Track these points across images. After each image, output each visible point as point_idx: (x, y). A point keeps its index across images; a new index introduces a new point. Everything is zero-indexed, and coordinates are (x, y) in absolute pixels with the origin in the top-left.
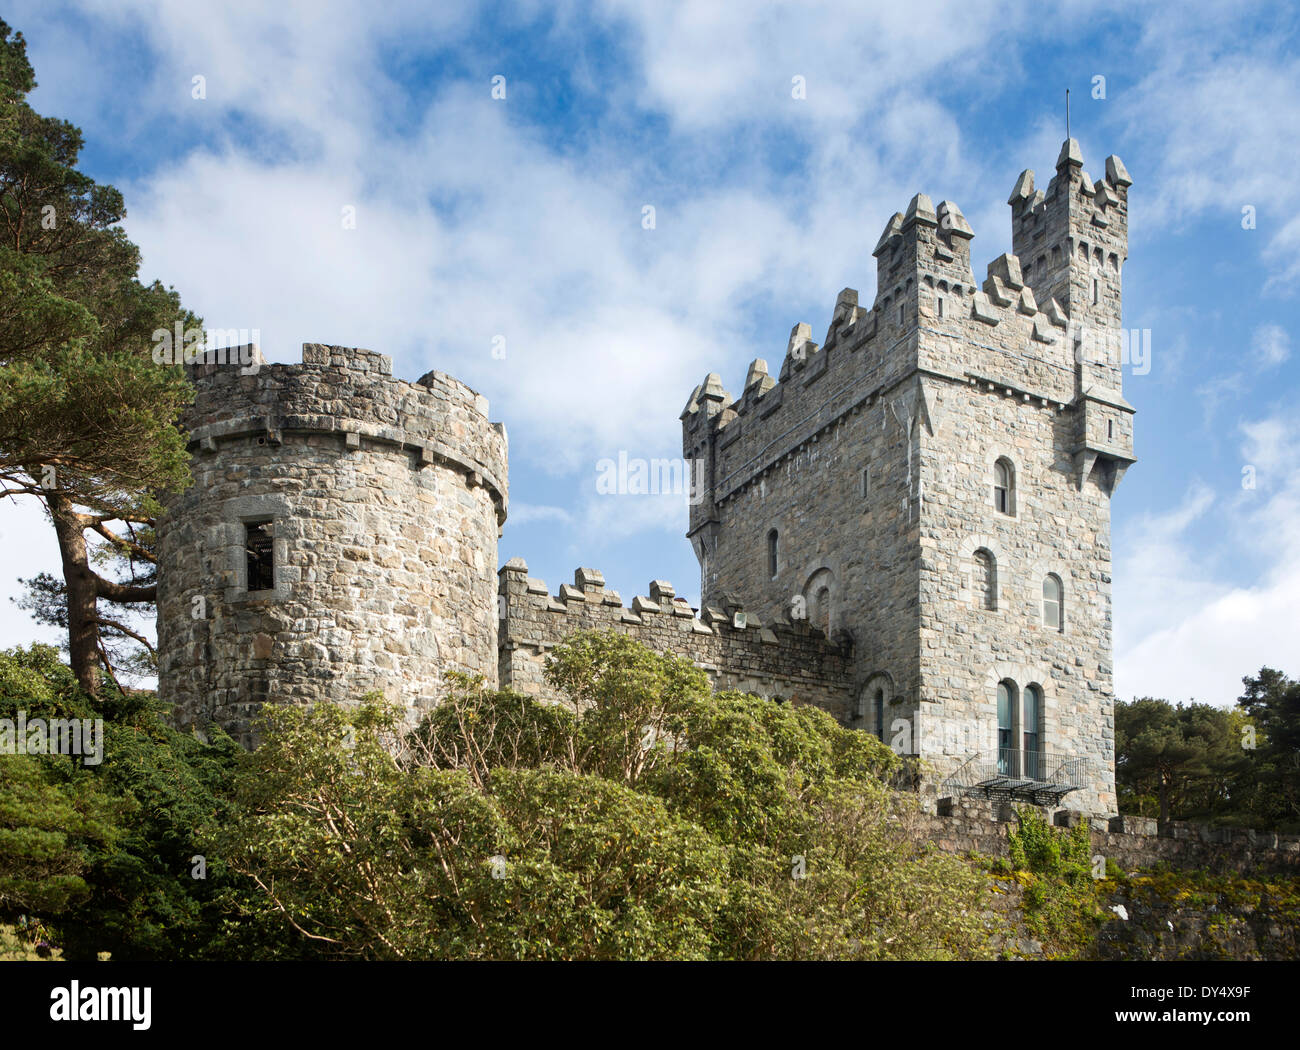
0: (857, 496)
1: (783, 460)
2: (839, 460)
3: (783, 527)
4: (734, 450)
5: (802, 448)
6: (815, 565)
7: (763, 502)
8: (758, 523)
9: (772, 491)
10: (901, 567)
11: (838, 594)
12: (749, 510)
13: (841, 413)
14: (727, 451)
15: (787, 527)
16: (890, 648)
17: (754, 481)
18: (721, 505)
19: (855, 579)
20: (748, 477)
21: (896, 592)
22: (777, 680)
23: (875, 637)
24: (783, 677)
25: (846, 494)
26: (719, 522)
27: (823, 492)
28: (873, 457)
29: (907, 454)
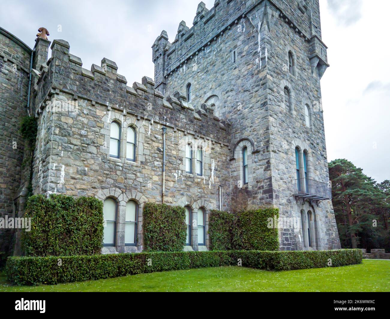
0: (230, 63)
1: (194, 55)
2: (221, 50)
3: (193, 81)
4: (173, 56)
5: (203, 48)
6: (209, 94)
7: (184, 73)
8: (182, 82)
9: (188, 69)
10: (256, 89)
11: (220, 105)
12: (178, 77)
13: (222, 30)
14: (170, 56)
15: (195, 81)
16: (251, 127)
17: (181, 66)
18: (167, 77)
19: (230, 98)
20: (178, 64)
21: (254, 100)
22: (201, 137)
23: (242, 122)
24: (203, 136)
25: (224, 63)
26: (165, 84)
27: (213, 64)
28: (238, 45)
29: (258, 39)
